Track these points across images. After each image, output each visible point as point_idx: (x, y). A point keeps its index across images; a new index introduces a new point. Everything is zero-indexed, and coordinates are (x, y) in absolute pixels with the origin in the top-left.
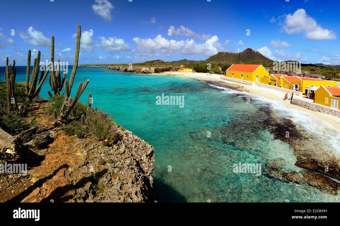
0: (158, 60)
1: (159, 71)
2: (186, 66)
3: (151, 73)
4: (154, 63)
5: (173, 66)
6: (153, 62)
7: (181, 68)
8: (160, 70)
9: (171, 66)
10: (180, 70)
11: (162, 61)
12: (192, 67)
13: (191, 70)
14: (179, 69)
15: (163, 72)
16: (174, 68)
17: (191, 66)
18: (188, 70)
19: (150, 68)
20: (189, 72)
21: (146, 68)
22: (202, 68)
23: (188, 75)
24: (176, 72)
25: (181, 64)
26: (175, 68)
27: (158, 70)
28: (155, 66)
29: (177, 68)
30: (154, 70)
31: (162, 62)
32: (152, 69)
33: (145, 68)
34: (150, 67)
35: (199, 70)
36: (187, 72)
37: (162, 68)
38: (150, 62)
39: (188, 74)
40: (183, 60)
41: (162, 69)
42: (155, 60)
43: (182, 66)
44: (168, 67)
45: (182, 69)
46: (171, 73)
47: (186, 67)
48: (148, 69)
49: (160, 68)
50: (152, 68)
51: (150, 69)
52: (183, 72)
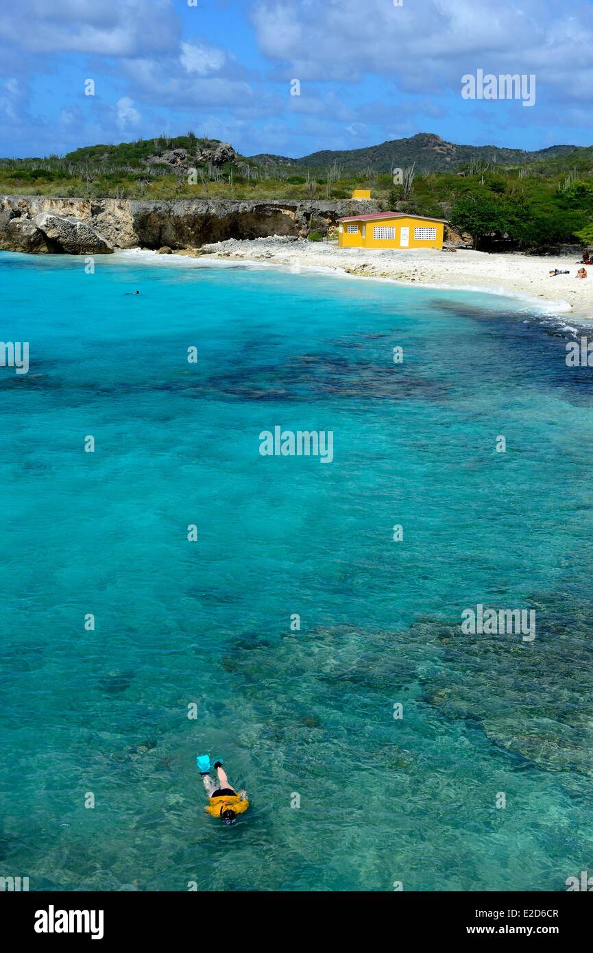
0: (189, 143)
1: (170, 234)
2: (393, 201)
3: (101, 248)
4: (155, 166)
5: (291, 195)
6: (138, 155)
7: (355, 214)
8: (179, 227)
9: (272, 196)
10: (341, 229)
11: (223, 146)
12: (445, 206)
13: (435, 229)
14: (334, 218)
15: (207, 247)
16: (294, 209)
17: (442, 198)
18: (405, 231)
19: (96, 211)
20: (413, 243)
21: (68, 209)
22: (526, 217)
23: (401, 276)
24: (316, 246)
25: (362, 182)
26: (307, 216)
27: (162, 228)
28: (140, 195)
29: (324, 215)
30: (129, 228)
31: (218, 154)
32: (119, 213)
33: (59, 210)
34: (99, 197)
35: (499, 235)
36: (397, 243)
37: (197, 208)
38: (111, 150)
39: (406, 266)
40: (407, 142)
41: (194, 220)
42: (162, 141)
43: (361, 196)
44: (246, 206)
45: (360, 225)
46: (273, 250)
47: (399, 204)
48: (79, 216)
49: (181, 209)
50: (111, 205)
51: (100, 217)
52: (364, 244)
